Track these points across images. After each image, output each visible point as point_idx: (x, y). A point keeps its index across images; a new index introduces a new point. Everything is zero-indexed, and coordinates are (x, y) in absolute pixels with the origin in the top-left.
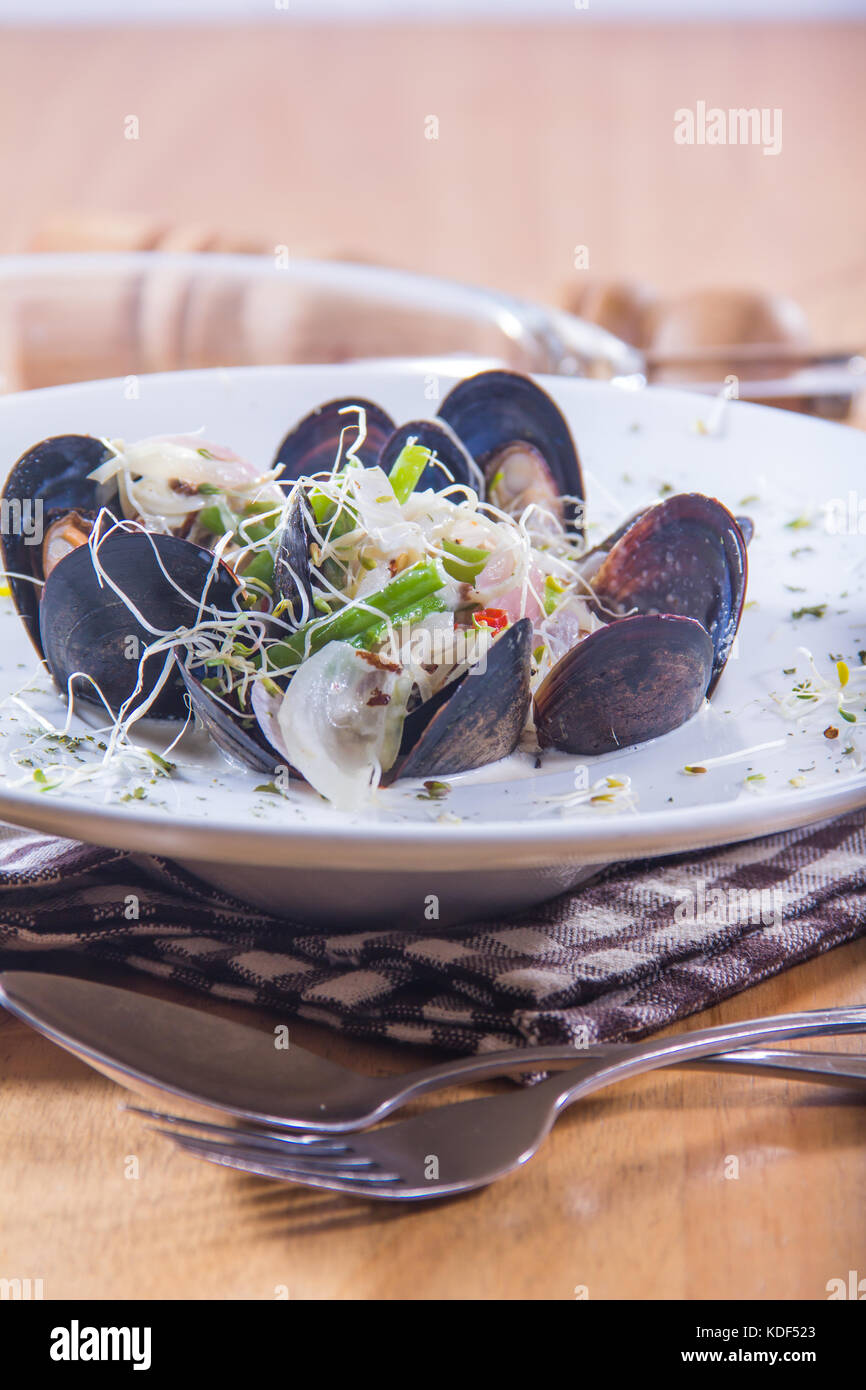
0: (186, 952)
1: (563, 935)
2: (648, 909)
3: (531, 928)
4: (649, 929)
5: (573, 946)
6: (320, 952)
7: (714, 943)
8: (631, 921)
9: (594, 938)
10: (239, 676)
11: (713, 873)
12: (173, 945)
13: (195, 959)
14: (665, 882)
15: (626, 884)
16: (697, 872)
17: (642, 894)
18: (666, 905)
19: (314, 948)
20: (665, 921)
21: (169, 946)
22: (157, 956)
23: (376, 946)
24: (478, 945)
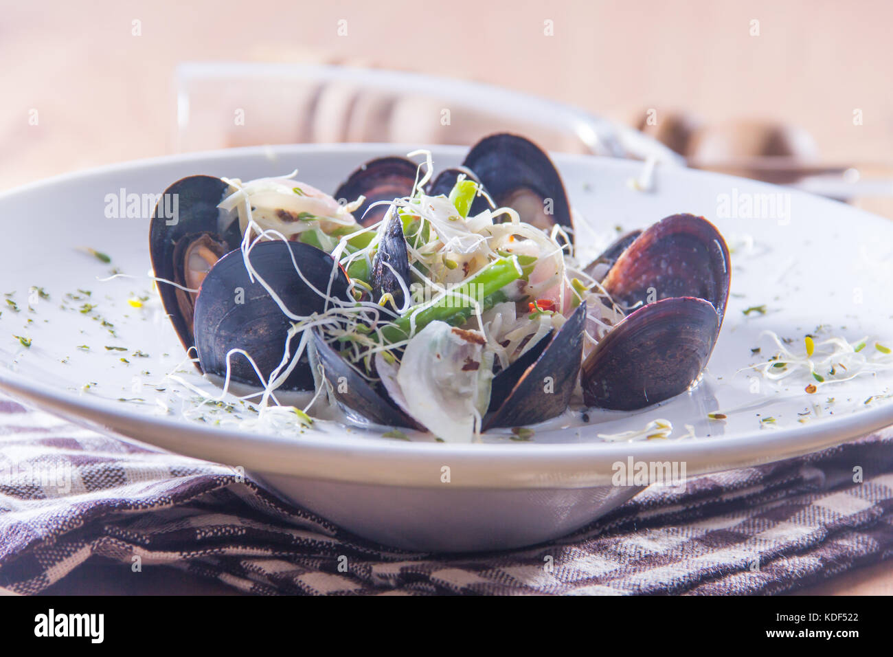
0: (264, 571)
1: (561, 573)
2: (633, 558)
3: (537, 566)
4: (629, 572)
5: (568, 582)
6: (368, 575)
7: (678, 584)
8: (618, 567)
9: (586, 577)
10: (364, 349)
11: (687, 534)
12: (254, 566)
13: (270, 577)
14: (649, 539)
15: (617, 539)
16: (675, 534)
17: (629, 546)
18: (646, 557)
19: (363, 572)
20: (643, 567)
21: (251, 566)
22: (243, 574)
23: (409, 571)
24: (491, 575)
